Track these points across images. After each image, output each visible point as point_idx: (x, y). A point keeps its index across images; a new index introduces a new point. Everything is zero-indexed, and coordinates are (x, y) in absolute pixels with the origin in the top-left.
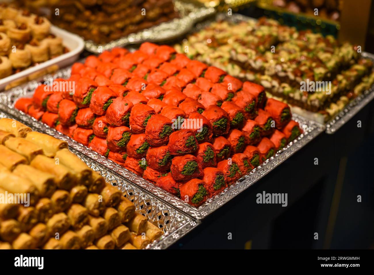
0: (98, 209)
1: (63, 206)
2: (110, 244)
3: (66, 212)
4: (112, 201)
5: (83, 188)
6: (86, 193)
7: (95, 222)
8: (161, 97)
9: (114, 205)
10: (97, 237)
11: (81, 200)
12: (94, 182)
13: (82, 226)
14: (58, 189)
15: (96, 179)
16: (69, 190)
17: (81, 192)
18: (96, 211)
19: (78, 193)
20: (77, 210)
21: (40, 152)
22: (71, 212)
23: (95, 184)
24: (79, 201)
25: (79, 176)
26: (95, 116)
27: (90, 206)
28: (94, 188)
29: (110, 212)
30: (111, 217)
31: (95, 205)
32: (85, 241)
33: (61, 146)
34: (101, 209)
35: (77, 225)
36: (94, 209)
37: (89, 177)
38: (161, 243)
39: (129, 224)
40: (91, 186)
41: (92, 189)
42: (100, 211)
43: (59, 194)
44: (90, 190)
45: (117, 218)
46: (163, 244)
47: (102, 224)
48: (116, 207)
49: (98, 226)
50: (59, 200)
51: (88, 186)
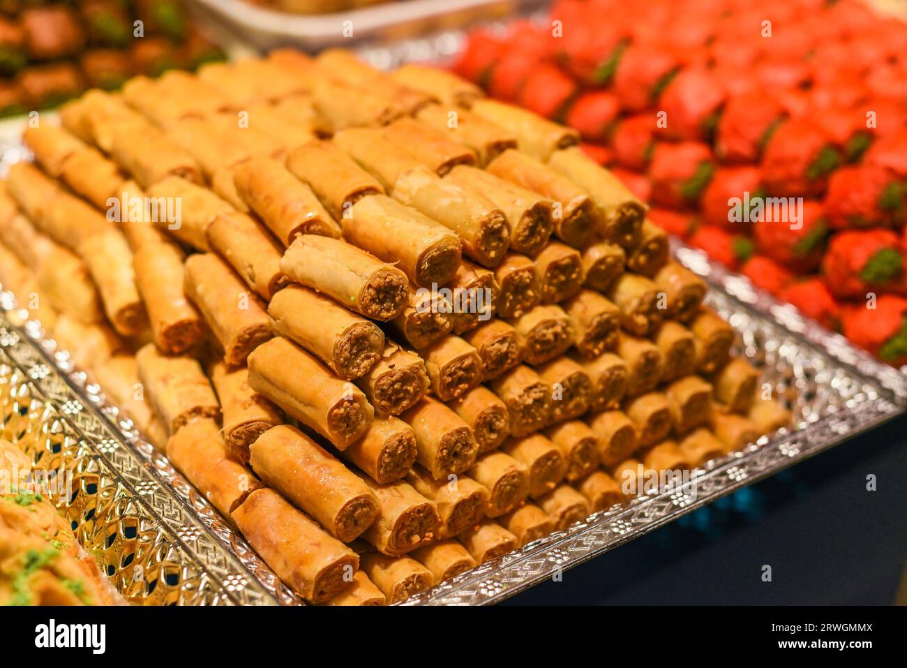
0: (647, 314)
1: (561, 287)
2: (663, 416)
3: (565, 304)
4: (681, 304)
5: (618, 251)
6: (620, 267)
7: (633, 350)
8: (806, 85)
9: (685, 317)
10: (632, 391)
11: (605, 282)
12: (644, 242)
13: (602, 353)
14: (554, 238)
15: (649, 238)
16: (583, 249)
17: (610, 260)
18: (641, 320)
19: (601, 261)
20: (592, 307)
21: (512, 145)
22: (578, 308)
23: (645, 251)
24: (600, 285)
25: (612, 216)
26: (625, 114)
27: (628, 303)
28: (642, 259)
29: (672, 334)
30: (676, 344)
31: (641, 303)
32: (602, 393)
33: (564, 143)
34: (655, 317)
35: (590, 347)
36: (637, 312)
37: (636, 225)
38: (800, 436)
39: (712, 377)
40: (636, 253)
41: (637, 262)
42: (651, 323)
43: (556, 253)
44: (631, 262)
45: (688, 352)
46: (805, 441)
47: (651, 356)
48: (688, 324)
49: (643, 361)
50: (555, 267)
51: (629, 250)
